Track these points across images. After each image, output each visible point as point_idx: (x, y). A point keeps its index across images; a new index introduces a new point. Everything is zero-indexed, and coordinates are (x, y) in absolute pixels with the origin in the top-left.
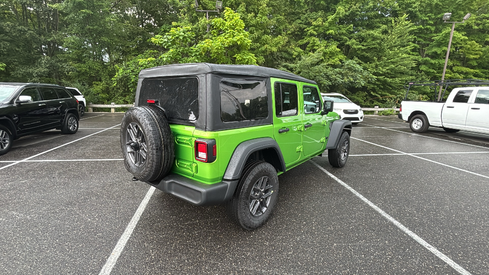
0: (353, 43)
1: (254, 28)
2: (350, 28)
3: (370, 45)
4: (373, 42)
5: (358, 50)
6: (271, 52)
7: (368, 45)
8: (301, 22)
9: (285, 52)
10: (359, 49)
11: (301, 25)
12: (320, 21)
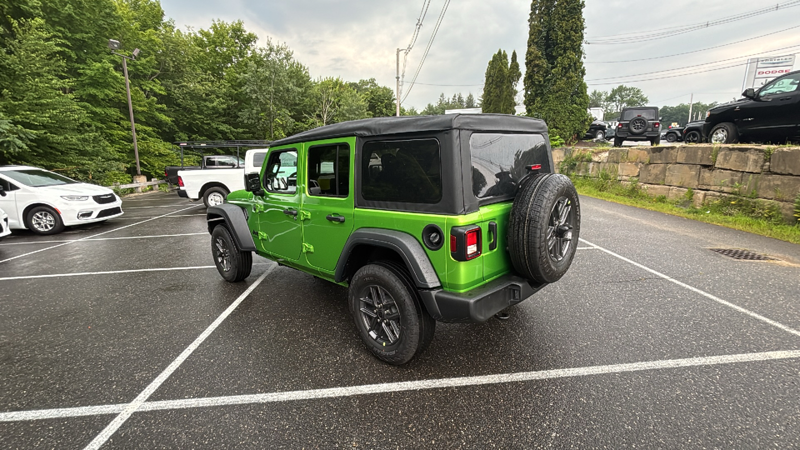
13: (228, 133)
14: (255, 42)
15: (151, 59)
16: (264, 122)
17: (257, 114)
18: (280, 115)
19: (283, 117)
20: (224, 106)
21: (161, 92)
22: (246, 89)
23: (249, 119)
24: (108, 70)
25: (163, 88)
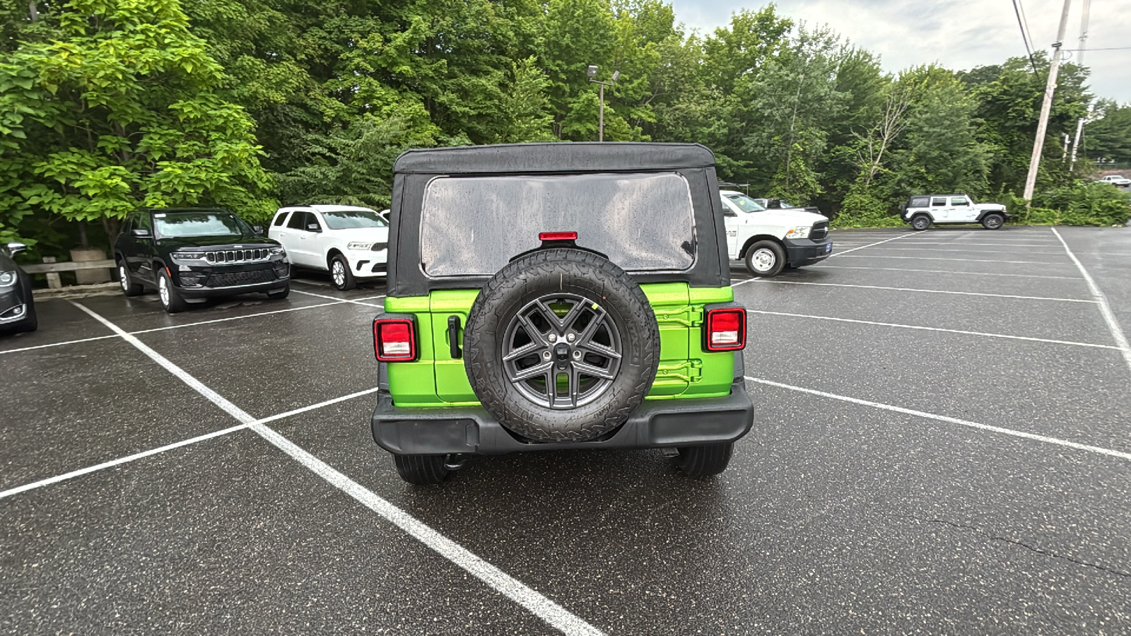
0: (451, 101)
1: (211, 31)
2: (441, 67)
3: (482, 108)
4: (488, 103)
5: (462, 117)
6: (268, 101)
7: (479, 108)
8: (325, 34)
9: (298, 105)
10: (464, 113)
11: (328, 44)
12: (376, 41)
13: (724, 167)
14: (789, 31)
15: (643, 80)
16: (777, 150)
17: (770, 137)
18: (802, 137)
19: (806, 139)
20: (725, 131)
21: (650, 120)
22: (758, 103)
23: (756, 146)
24: (592, 100)
25: (653, 114)
